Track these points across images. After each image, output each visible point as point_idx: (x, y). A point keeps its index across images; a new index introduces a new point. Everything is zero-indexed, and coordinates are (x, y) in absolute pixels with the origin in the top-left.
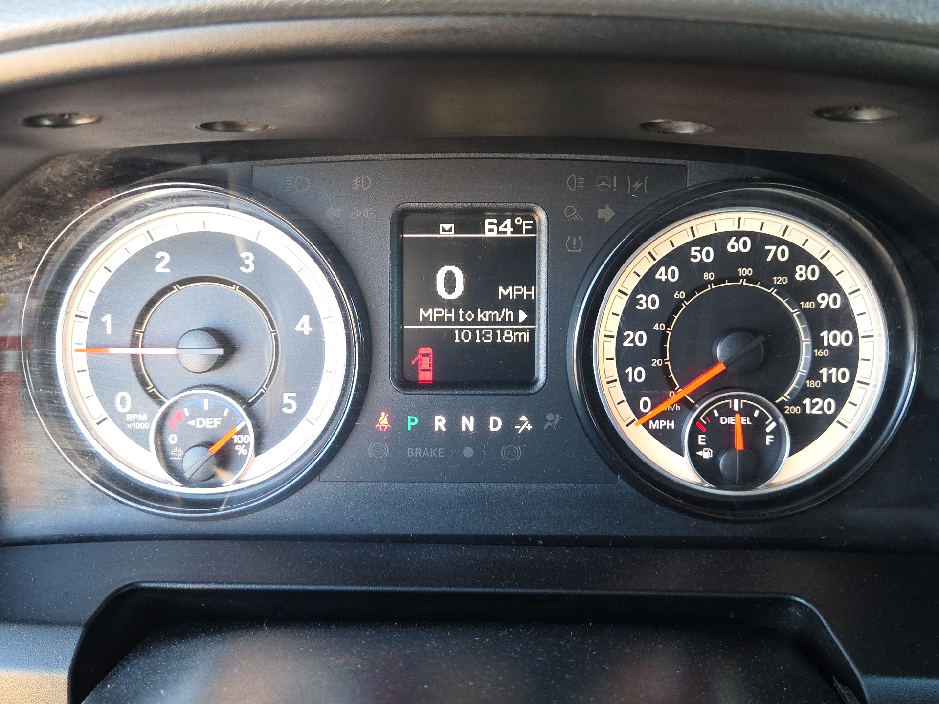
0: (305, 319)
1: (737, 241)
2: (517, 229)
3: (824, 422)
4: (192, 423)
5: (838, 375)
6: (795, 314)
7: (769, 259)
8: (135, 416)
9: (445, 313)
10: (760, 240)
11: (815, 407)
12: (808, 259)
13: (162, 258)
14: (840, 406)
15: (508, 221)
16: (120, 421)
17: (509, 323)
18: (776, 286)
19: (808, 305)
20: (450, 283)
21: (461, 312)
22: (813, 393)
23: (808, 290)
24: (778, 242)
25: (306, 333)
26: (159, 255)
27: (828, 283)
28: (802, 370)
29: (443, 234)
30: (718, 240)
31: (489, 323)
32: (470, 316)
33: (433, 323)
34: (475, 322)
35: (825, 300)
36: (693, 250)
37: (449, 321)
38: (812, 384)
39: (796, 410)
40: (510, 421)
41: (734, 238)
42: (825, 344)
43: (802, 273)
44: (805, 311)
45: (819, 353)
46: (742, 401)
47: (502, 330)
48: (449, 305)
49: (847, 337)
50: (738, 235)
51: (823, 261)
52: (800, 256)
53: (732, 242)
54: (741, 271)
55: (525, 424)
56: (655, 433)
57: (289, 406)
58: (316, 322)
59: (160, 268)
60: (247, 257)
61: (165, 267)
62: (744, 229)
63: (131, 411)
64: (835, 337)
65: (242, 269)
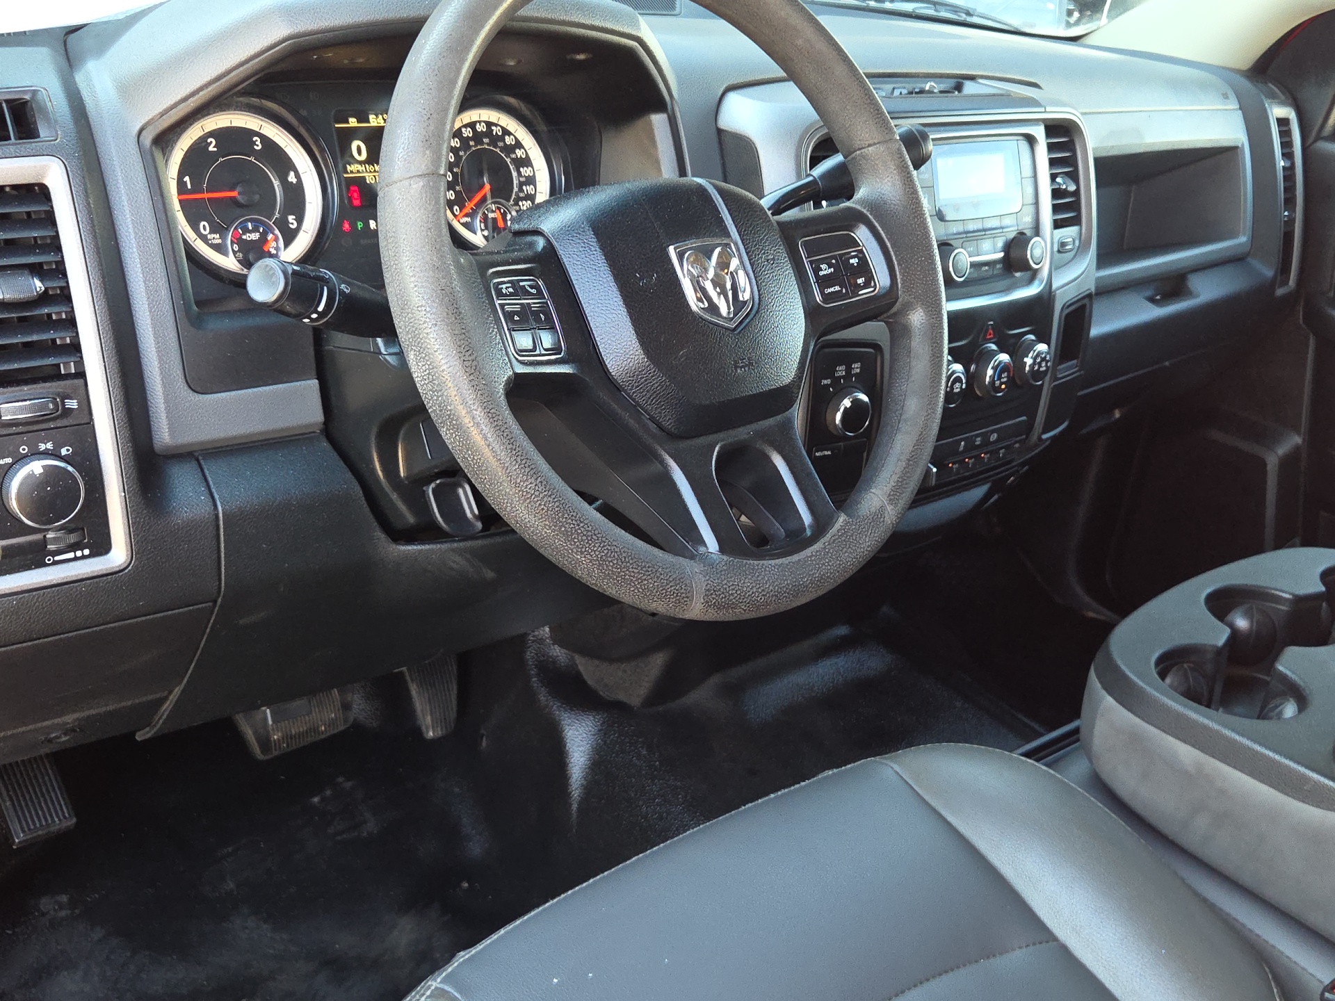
0: (292, 174)
1: (480, 125)
2: (385, 121)
4: (244, 237)
5: (530, 189)
6: (508, 160)
7: (494, 134)
8: (213, 236)
9: (359, 168)
10: (489, 124)
11: (524, 206)
12: (509, 134)
13: (211, 142)
15: (380, 117)
16: (204, 238)
18: (499, 147)
19: (513, 156)
20: (359, 151)
21: (367, 166)
22: (522, 199)
23: (512, 149)
24: (496, 125)
25: (294, 182)
26: (209, 140)
27: (519, 144)
28: (516, 189)
29: (351, 125)
30: (472, 125)
32: (372, 168)
33: (355, 173)
34: (375, 171)
35: (519, 153)
36: (463, 130)
37: (362, 172)
38: (521, 195)
39: (517, 208)
41: (478, 124)
42: (523, 175)
43: (508, 140)
44: (512, 159)
45: (522, 179)
46: (495, 205)
49: (530, 171)
50: (480, 122)
51: (515, 134)
52: (506, 131)
53: (478, 126)
54: (484, 140)
56: (462, 224)
57: (292, 224)
58: (298, 177)
59: (211, 148)
60: (257, 141)
61: (214, 147)
62: (482, 119)
63: (210, 233)
64: (526, 171)
65: (255, 147)
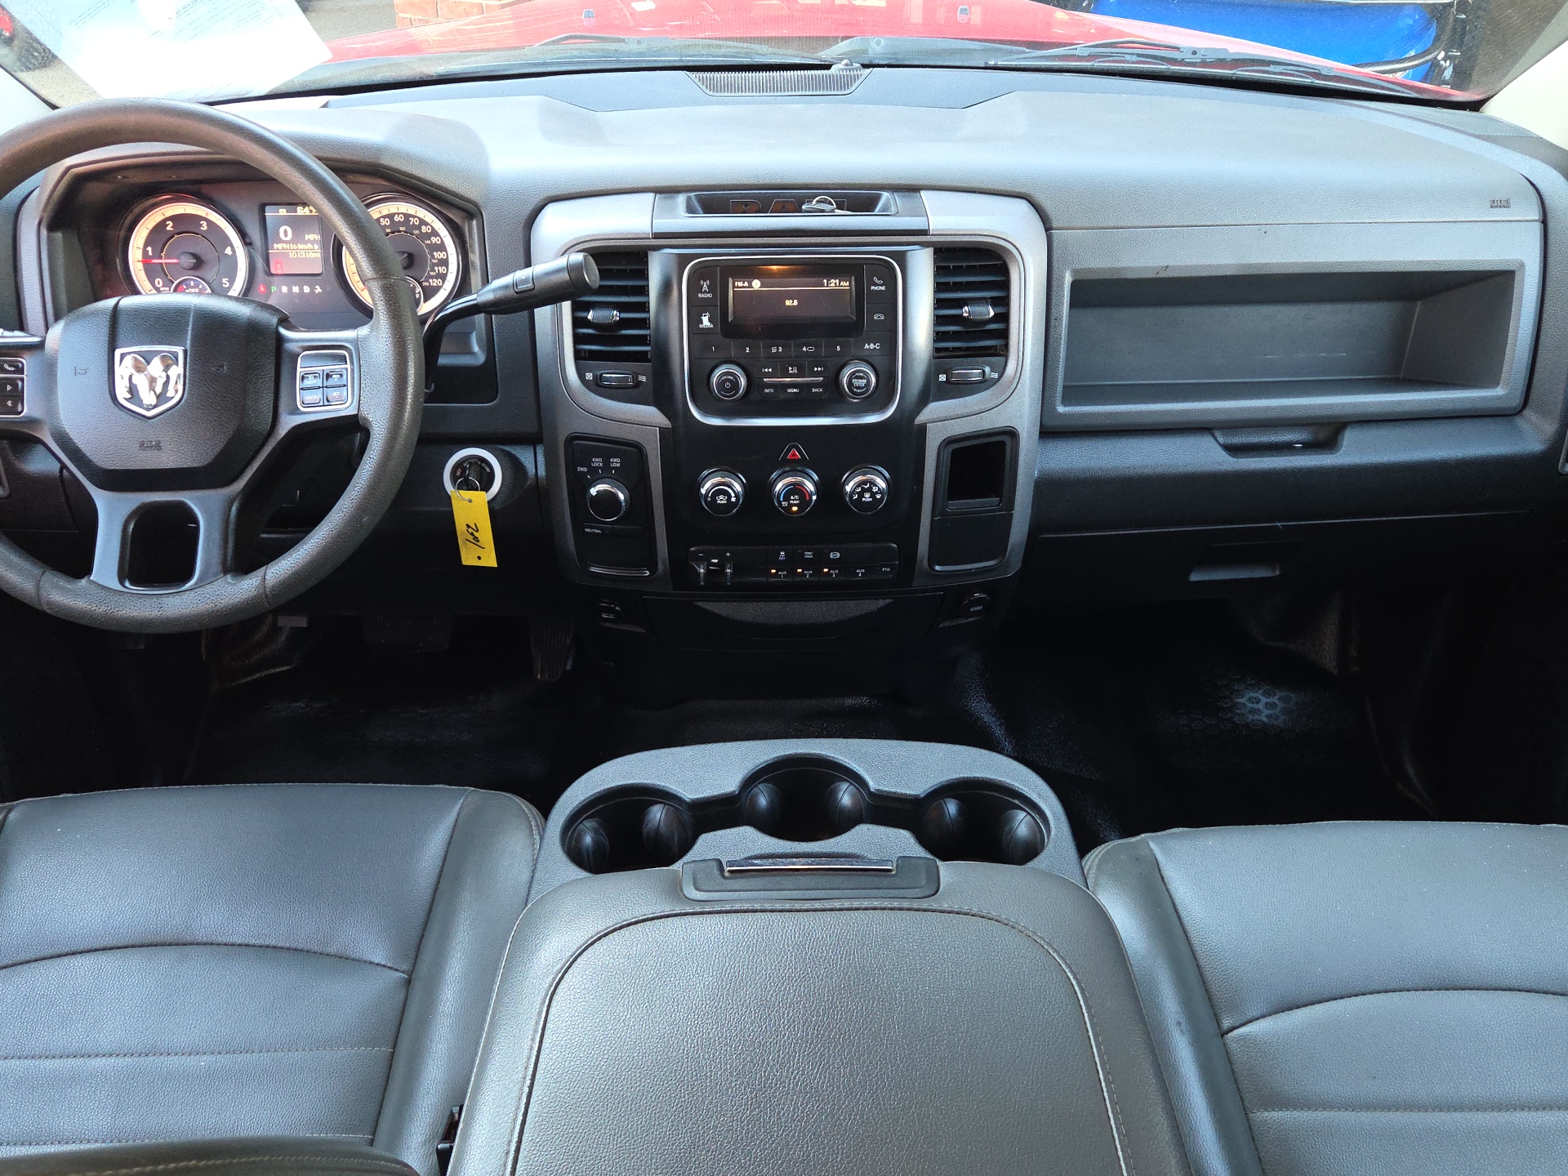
0: (229, 248)
1: (398, 216)
2: (311, 211)
3: (437, 289)
5: (442, 270)
6: (423, 245)
7: (411, 223)
9: (284, 245)
10: (407, 216)
11: (434, 282)
12: (426, 224)
14: (443, 282)
15: (307, 208)
16: (158, 290)
17: (311, 250)
18: (415, 234)
19: (428, 242)
20: (286, 233)
21: (291, 245)
22: (432, 277)
23: (428, 236)
24: (414, 217)
25: (230, 254)
26: (168, 223)
27: (435, 233)
28: (428, 268)
29: (281, 214)
30: (391, 216)
31: (303, 250)
32: (295, 246)
33: (281, 250)
34: (297, 249)
35: (434, 240)
36: (381, 219)
37: (287, 249)
38: (432, 273)
39: (427, 284)
40: (313, 288)
42: (436, 257)
43: (424, 229)
44: (427, 245)
45: (434, 261)
47: (309, 253)
48: (286, 242)
49: (443, 255)
50: (399, 214)
51: (432, 225)
52: (423, 222)
53: (396, 216)
54: (401, 228)
55: (318, 290)
57: (226, 284)
58: (233, 250)
59: (168, 228)
60: (203, 223)
61: (171, 227)
62: (400, 211)
63: (163, 287)
64: (439, 255)
65: (202, 228)
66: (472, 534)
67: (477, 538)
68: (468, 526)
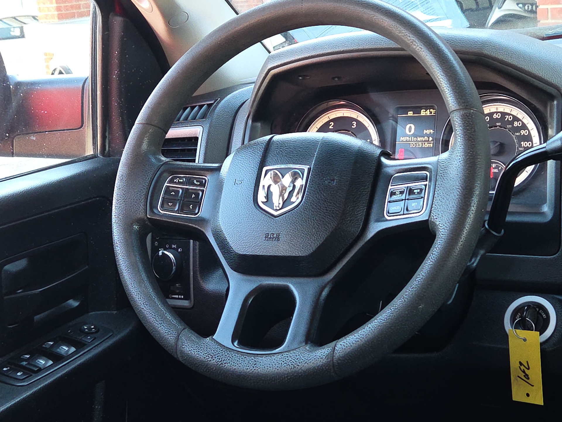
1: (496, 115)
2: (431, 113)
6: (514, 137)
7: (506, 120)
9: (408, 138)
10: (504, 114)
12: (518, 120)
13: (331, 124)
15: (428, 110)
17: (427, 141)
18: (508, 128)
19: (518, 134)
20: (410, 129)
21: (413, 138)
23: (518, 129)
24: (509, 114)
27: (524, 127)
29: (409, 115)
30: (491, 114)
31: (421, 141)
32: (415, 139)
33: (405, 142)
34: (417, 141)
35: (523, 132)
37: (409, 141)
41: (495, 114)
42: (523, 146)
43: (516, 124)
44: (517, 136)
45: (520, 149)
46: (496, 164)
47: (424, 143)
48: (409, 136)
49: (530, 144)
50: (497, 113)
51: (523, 120)
52: (516, 119)
53: (495, 115)
54: (498, 124)
59: (330, 127)
60: (354, 123)
61: (332, 127)
62: (498, 111)
64: (525, 144)
65: (353, 127)
66: (524, 372)
67: (527, 375)
68: (521, 364)
